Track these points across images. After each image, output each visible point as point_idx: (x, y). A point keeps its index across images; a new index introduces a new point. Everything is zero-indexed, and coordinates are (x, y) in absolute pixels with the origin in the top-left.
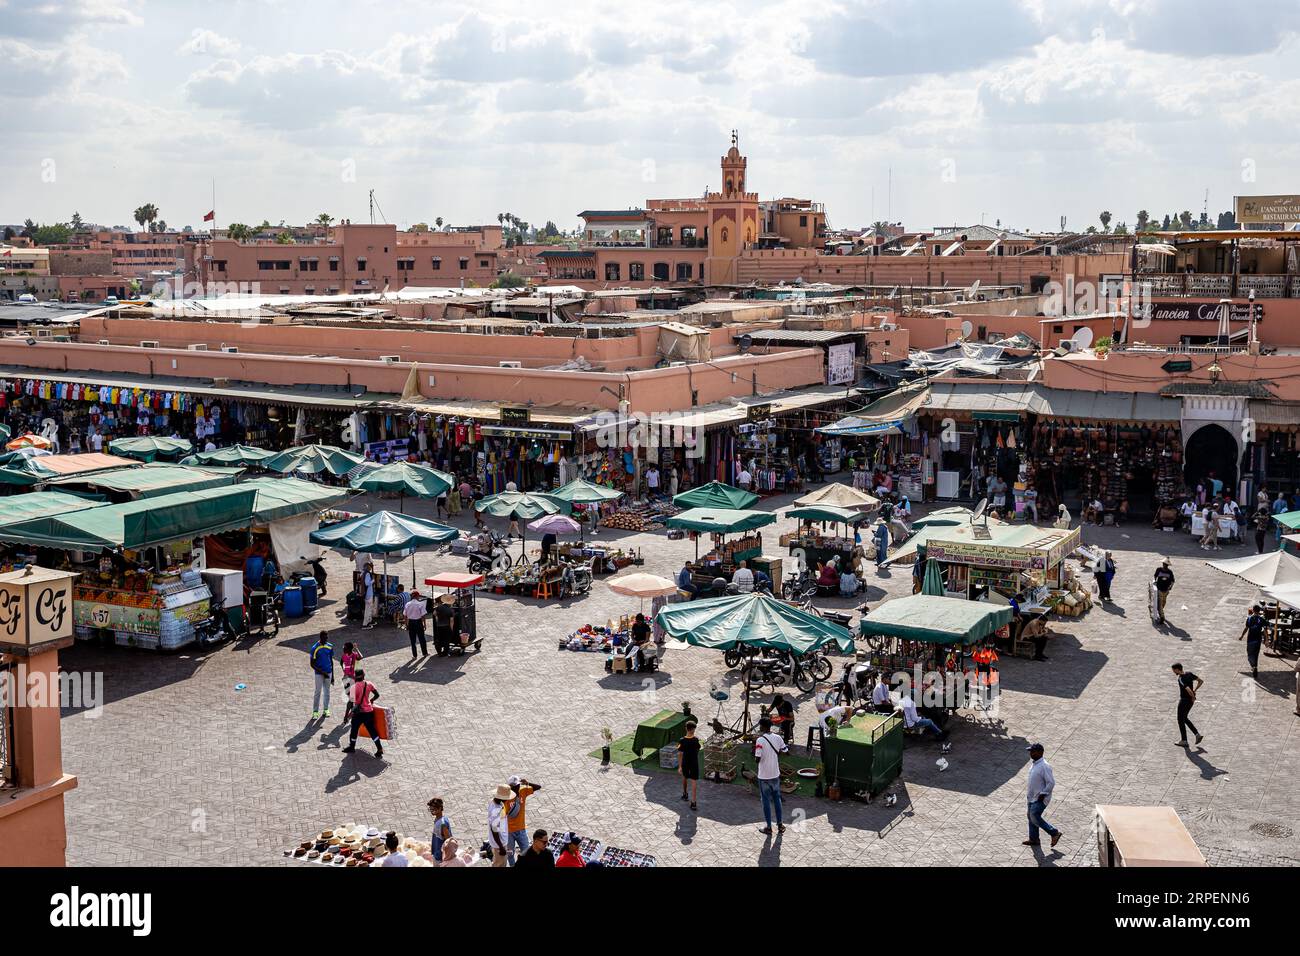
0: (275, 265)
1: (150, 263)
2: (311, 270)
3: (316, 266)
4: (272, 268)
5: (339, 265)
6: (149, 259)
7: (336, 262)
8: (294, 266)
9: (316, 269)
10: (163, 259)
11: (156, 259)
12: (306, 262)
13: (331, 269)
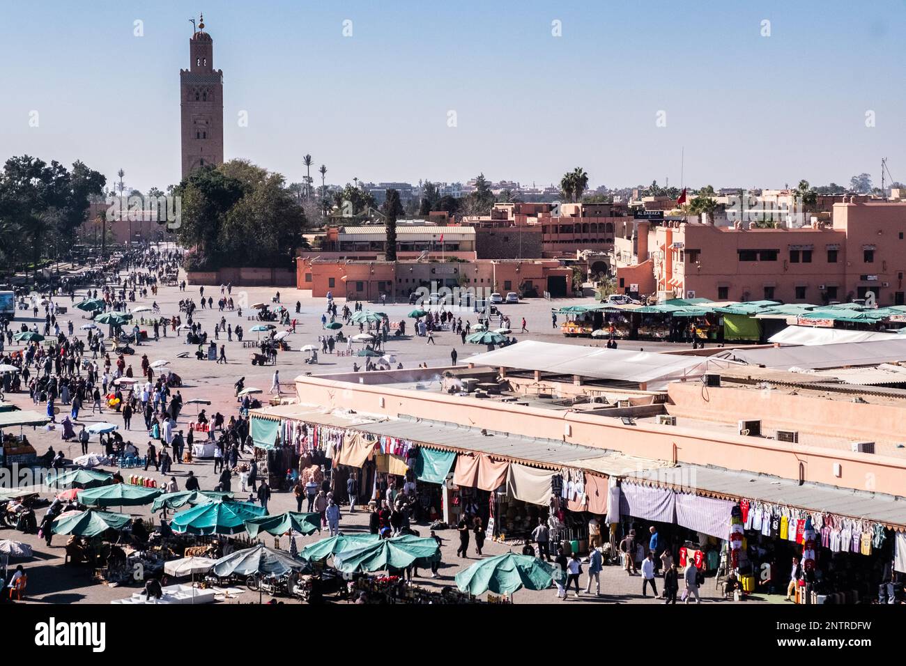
0: (758, 255)
1: (578, 241)
2: (804, 261)
3: (810, 257)
4: (755, 259)
5: (839, 256)
6: (578, 236)
7: (835, 252)
8: (784, 256)
9: (810, 261)
10: (593, 236)
11: (585, 236)
12: (798, 252)
13: (829, 261)
